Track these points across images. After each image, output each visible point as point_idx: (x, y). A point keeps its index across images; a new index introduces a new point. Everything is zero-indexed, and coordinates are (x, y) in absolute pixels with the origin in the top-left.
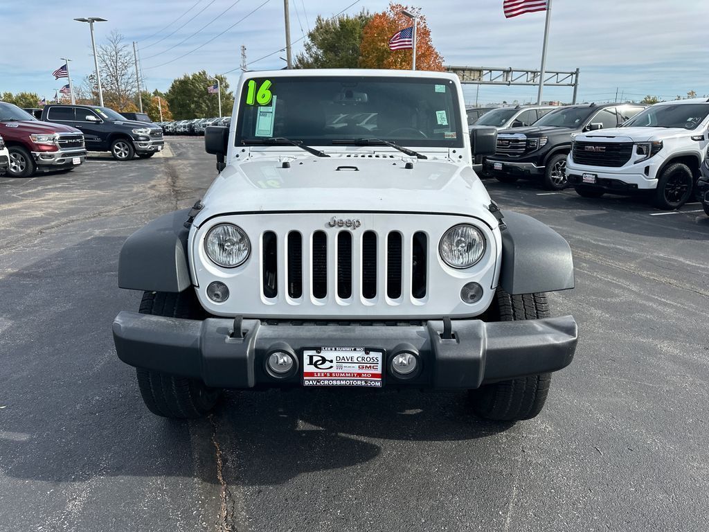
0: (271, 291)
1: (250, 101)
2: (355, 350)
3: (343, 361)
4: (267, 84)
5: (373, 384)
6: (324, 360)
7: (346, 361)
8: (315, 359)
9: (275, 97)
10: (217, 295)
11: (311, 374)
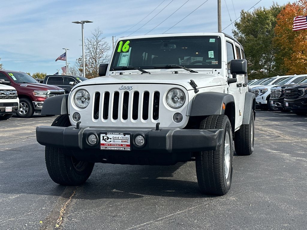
0: (96, 117)
1: (119, 51)
2: (120, 134)
3: (115, 139)
4: (128, 42)
5: (127, 149)
6: (108, 138)
7: (117, 139)
8: (105, 138)
9: (131, 48)
10: (76, 118)
11: (103, 144)
